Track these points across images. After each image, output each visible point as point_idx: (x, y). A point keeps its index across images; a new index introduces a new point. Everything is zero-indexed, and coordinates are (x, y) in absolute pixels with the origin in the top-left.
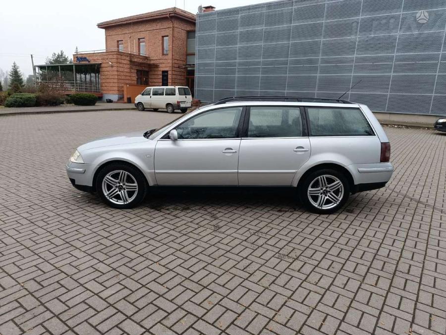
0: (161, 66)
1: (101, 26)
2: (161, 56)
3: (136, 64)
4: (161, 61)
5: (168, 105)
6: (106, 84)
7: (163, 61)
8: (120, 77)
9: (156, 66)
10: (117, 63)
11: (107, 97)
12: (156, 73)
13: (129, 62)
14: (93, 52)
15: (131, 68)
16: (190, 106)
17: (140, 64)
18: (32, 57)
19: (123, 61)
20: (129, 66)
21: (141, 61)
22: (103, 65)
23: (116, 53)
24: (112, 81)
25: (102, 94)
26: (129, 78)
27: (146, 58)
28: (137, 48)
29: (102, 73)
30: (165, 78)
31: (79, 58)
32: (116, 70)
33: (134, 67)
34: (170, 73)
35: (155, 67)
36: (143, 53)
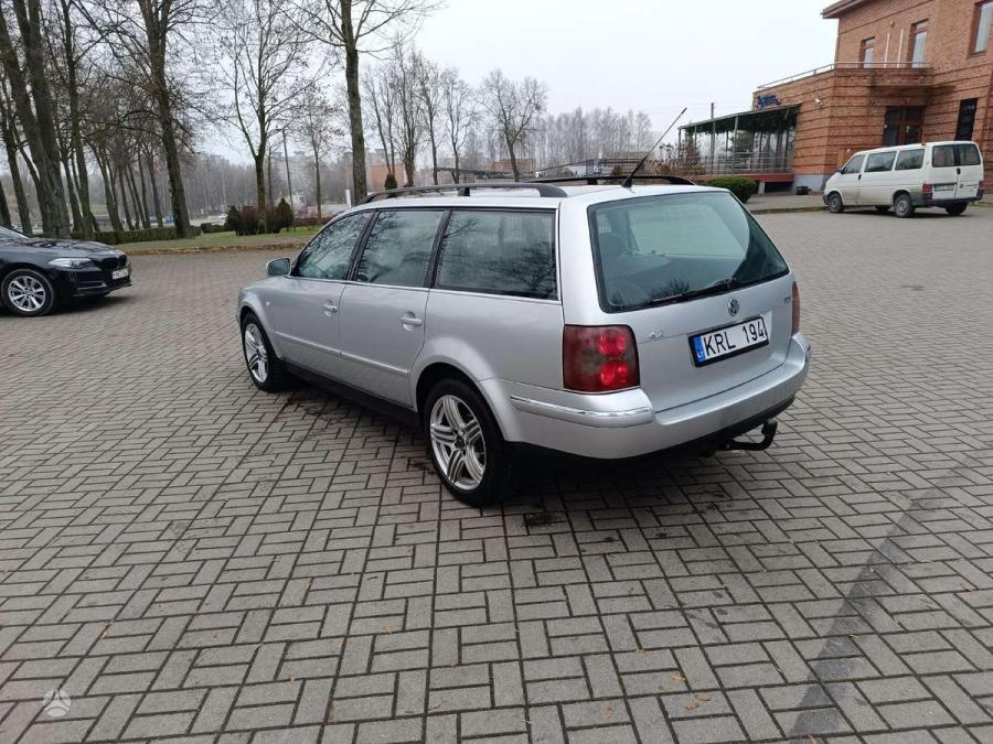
0: (960, 86)
1: (829, 14)
2: (963, 61)
3: (887, 92)
4: (962, 75)
5: (899, 194)
6: (804, 152)
7: (970, 74)
8: (836, 132)
9: (946, 89)
10: (833, 97)
11: (801, 182)
12: (944, 108)
13: (866, 91)
14: (789, 80)
15: (871, 105)
16: (974, 194)
17: (901, 91)
18: (712, 108)
19: (851, 92)
20: (864, 101)
21: (905, 82)
22: (803, 109)
23: (833, 74)
24: (815, 143)
25: (793, 176)
26: (862, 131)
27: (922, 72)
28: (906, 51)
29: (799, 127)
30: (967, 119)
31: (763, 98)
32: (828, 115)
33: (883, 102)
34: (981, 103)
35: (942, 94)
36: (919, 61)
